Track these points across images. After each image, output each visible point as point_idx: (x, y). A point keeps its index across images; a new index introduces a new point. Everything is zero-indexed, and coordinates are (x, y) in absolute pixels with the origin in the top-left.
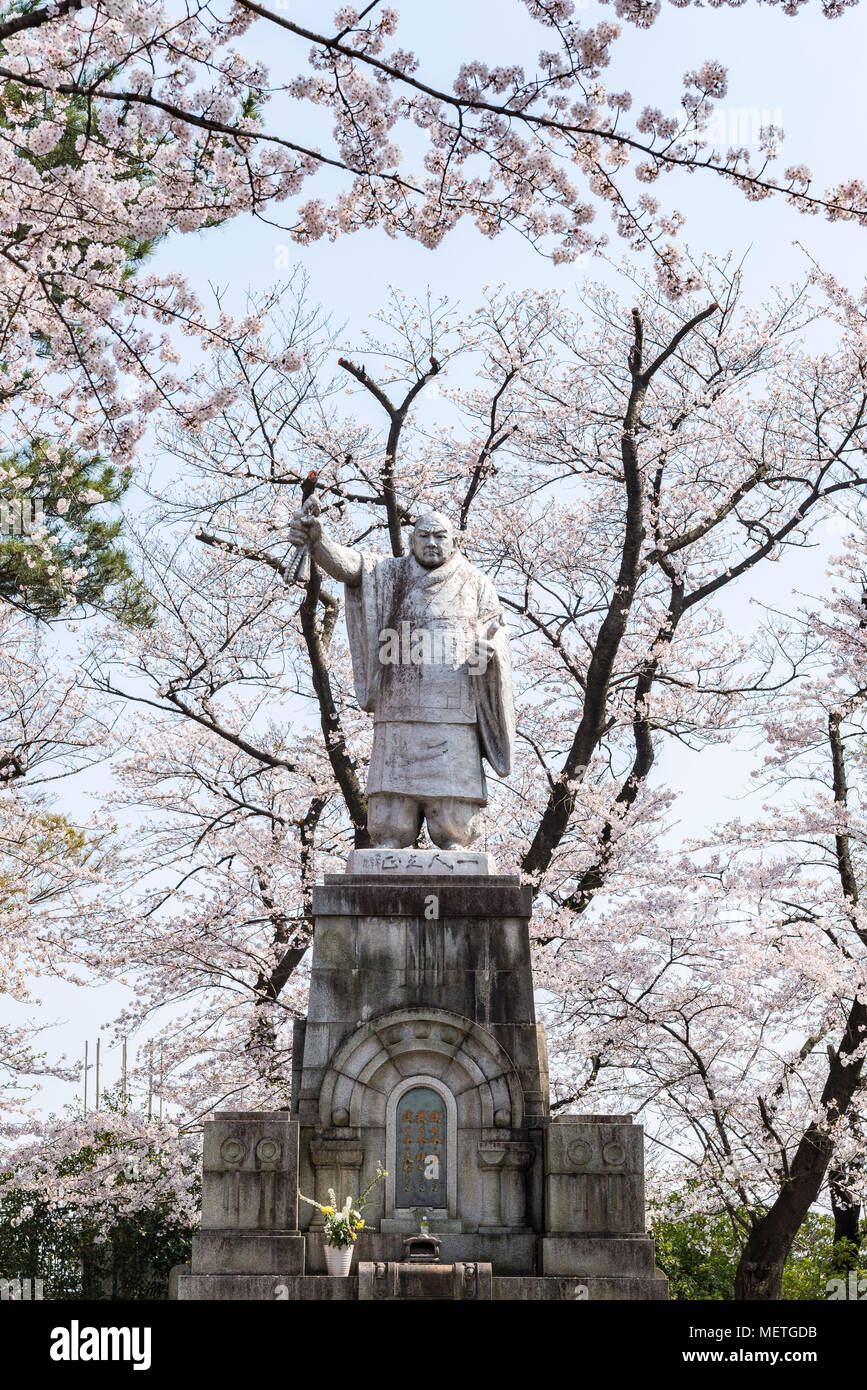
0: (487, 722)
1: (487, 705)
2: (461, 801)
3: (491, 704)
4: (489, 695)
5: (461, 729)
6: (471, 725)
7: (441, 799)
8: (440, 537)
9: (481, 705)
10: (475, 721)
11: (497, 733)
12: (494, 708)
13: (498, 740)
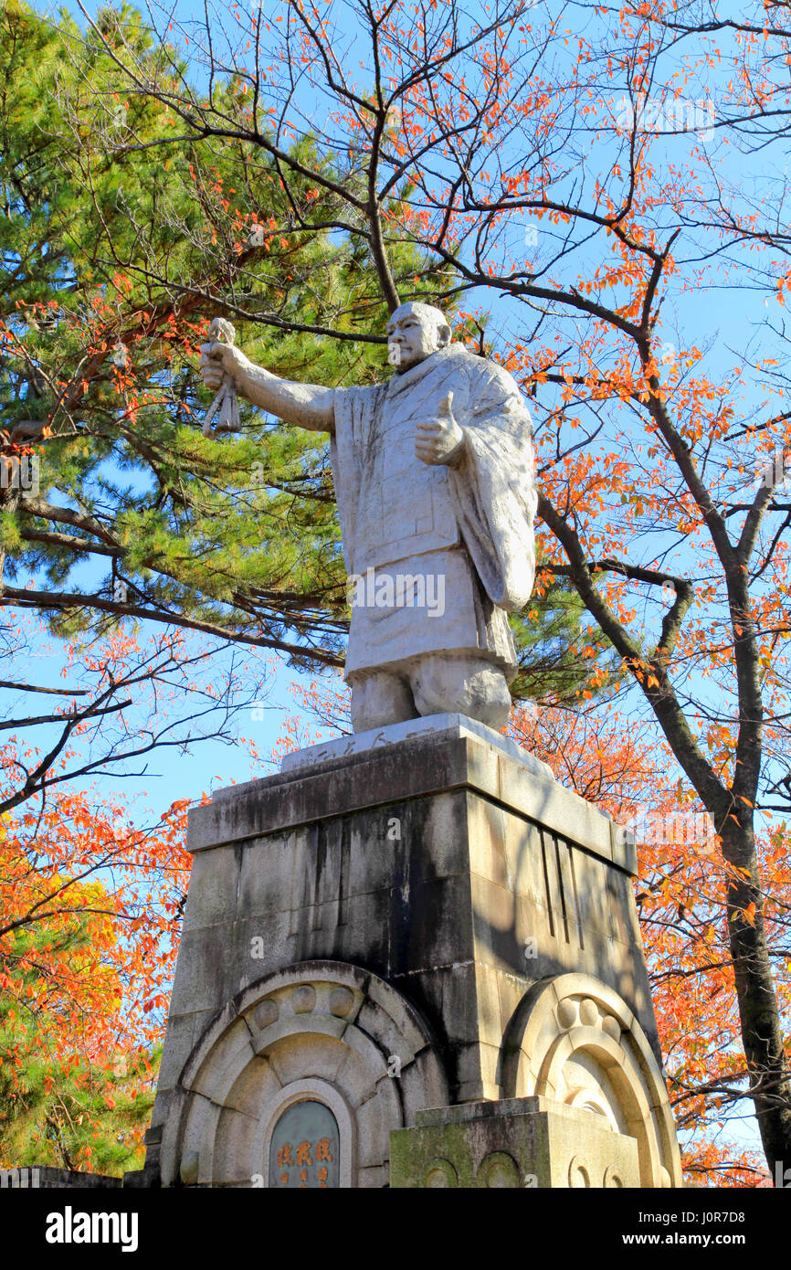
0: (478, 540)
1: (471, 516)
2: (446, 656)
3: (477, 513)
4: (474, 503)
5: (439, 557)
6: (452, 549)
7: (418, 660)
8: (408, 326)
9: (466, 519)
10: (455, 540)
11: (491, 551)
12: (481, 516)
13: (494, 560)
